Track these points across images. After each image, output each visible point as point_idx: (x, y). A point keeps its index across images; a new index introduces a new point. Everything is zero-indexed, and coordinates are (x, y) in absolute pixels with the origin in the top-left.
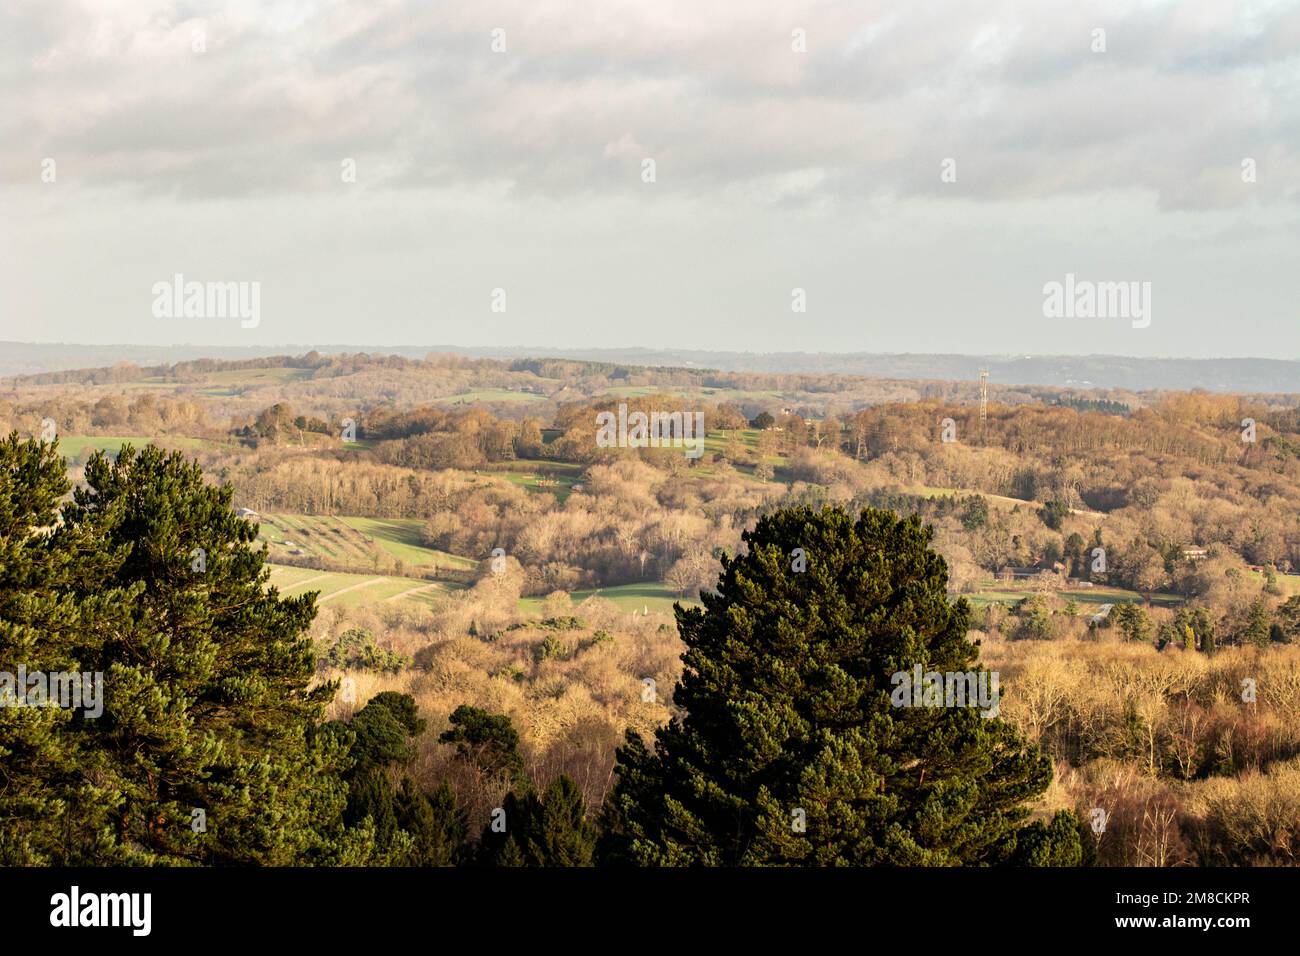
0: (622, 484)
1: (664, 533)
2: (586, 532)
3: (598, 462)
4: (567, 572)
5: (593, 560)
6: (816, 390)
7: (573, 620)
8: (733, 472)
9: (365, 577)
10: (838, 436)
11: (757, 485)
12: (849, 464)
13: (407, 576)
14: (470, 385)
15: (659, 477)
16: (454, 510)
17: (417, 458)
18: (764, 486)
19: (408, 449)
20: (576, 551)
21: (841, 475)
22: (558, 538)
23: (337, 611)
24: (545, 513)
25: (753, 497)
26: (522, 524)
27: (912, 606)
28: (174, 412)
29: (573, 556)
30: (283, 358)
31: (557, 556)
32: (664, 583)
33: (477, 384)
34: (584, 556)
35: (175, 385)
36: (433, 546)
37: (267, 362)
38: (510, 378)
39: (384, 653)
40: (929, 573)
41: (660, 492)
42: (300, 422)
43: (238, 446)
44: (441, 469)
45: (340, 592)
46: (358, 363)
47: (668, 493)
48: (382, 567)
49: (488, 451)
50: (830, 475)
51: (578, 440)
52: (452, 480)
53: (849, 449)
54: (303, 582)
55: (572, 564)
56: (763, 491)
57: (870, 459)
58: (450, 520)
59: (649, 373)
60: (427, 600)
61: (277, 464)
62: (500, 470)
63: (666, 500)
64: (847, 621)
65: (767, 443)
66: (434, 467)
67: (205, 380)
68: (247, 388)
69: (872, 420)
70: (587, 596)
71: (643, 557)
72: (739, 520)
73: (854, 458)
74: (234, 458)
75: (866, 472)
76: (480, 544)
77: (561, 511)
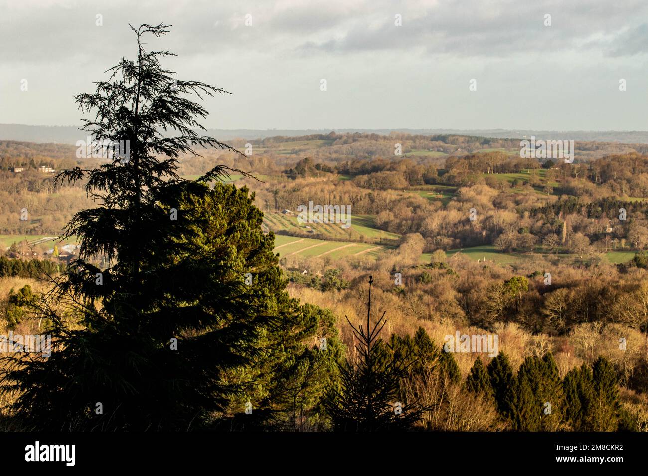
0: (476, 196)
1: (495, 221)
2: (456, 220)
3: (465, 185)
4: (446, 241)
5: (459, 235)
6: (585, 150)
7: (441, 264)
8: (532, 190)
9: (345, 243)
10: (586, 172)
11: (544, 196)
12: (590, 185)
13: (366, 243)
14: (411, 148)
15: (495, 193)
16: (391, 210)
17: (374, 184)
18: (547, 197)
19: (370, 180)
20: (451, 230)
21: (587, 191)
22: (442, 224)
23: (326, 260)
24: (436, 211)
25: (541, 202)
26: (425, 217)
27: (239, 236)
28: (257, 162)
29: (449, 233)
30: (318, 135)
31: (441, 232)
32: (494, 246)
33: (414, 148)
34: (455, 233)
35: (264, 149)
36: (379, 228)
37: (310, 137)
38: (431, 145)
39: (338, 281)
40: (249, 218)
41: (495, 200)
42: (317, 167)
43: (286, 178)
44: (385, 190)
45: (332, 251)
46: (356, 137)
47: (499, 201)
48: (353, 238)
49: (410, 180)
50: (581, 191)
51: (455, 174)
52: (390, 195)
53: (592, 178)
54: (313, 246)
55: (448, 236)
56: (547, 199)
57: (602, 183)
58: (389, 215)
59: (501, 142)
60: (375, 255)
61: (303, 188)
62: (416, 190)
63: (498, 204)
64: (203, 243)
65: (550, 176)
66: (383, 189)
67: (279, 146)
68: (300, 150)
69: (603, 163)
70: (455, 252)
71: (484, 233)
72: (533, 214)
73: (594, 183)
74: (282, 185)
75: (599, 190)
76: (403, 227)
77: (444, 210)
